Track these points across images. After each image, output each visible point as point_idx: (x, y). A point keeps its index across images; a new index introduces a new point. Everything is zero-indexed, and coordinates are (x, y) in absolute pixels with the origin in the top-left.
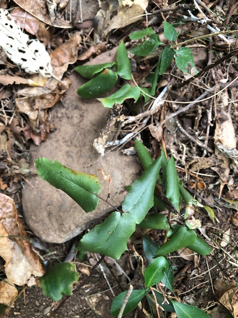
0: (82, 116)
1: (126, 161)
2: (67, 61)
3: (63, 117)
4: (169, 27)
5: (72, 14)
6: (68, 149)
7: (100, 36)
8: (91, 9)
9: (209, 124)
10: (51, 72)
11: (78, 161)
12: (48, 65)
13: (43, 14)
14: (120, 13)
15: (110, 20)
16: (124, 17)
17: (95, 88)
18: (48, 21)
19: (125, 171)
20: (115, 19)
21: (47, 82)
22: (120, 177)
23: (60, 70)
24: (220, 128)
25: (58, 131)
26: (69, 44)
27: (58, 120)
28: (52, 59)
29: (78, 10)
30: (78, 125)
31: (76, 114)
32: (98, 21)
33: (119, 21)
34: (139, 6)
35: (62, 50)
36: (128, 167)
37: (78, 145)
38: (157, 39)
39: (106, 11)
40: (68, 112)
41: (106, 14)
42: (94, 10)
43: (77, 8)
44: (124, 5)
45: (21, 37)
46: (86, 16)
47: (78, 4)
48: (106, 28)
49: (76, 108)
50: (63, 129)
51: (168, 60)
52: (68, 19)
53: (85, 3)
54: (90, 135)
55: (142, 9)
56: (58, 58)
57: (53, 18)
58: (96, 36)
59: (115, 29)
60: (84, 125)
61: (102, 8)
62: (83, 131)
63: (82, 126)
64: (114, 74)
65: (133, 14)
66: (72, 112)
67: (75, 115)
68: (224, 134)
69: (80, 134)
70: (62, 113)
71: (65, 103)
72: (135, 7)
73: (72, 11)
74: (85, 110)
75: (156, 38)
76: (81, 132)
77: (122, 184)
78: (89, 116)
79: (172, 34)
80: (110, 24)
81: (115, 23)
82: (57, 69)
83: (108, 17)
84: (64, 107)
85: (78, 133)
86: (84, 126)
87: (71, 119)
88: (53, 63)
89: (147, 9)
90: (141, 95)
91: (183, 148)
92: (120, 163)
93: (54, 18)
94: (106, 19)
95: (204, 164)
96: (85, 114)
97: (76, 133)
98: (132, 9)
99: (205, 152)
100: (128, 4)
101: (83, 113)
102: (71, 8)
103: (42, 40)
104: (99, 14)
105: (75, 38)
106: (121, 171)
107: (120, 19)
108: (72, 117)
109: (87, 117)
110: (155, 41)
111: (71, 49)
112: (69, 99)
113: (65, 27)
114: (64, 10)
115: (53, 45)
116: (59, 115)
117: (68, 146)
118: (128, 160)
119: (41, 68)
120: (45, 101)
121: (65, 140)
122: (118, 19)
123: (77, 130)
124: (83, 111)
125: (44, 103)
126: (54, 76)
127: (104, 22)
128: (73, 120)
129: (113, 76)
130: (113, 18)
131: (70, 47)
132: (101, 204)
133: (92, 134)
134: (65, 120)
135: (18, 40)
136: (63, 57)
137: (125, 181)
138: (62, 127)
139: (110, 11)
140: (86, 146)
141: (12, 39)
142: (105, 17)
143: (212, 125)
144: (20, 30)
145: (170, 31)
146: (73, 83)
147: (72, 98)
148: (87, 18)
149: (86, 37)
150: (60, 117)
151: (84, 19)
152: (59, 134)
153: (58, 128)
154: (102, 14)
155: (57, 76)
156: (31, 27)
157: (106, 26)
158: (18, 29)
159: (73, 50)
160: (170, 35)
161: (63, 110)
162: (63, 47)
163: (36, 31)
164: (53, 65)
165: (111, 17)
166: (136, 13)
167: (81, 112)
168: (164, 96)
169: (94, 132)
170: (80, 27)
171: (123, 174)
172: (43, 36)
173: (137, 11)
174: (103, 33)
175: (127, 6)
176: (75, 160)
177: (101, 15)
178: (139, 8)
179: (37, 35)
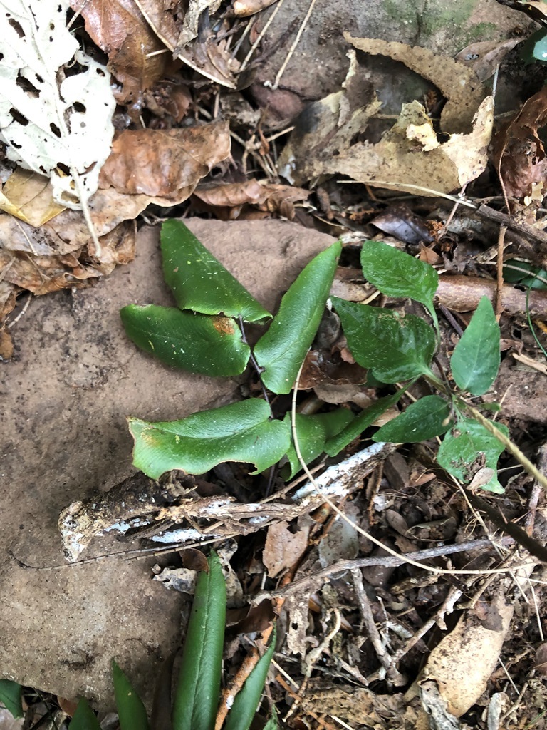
0: (103, 375)
1: (141, 591)
2: (151, 193)
3: (53, 337)
4: (486, 328)
5: (260, 47)
6: (15, 439)
7: (299, 165)
8: (320, 67)
9: (437, 619)
10: (84, 196)
11: (19, 496)
12: (89, 169)
13: (163, 5)
14: (387, 146)
15: (347, 144)
16: (394, 163)
17: (170, 343)
18: (169, 35)
19: (125, 618)
20: (363, 149)
21: (60, 219)
22: (101, 626)
23: (119, 203)
24: (463, 635)
25: (20, 366)
26: (187, 144)
27: (38, 336)
28: (112, 157)
29: (283, 45)
30: (78, 392)
31: (91, 357)
32: (318, 120)
33: (373, 164)
34: (452, 164)
35: (156, 149)
36: (139, 613)
37: (44, 448)
38: (424, 347)
39: (354, 107)
40: (73, 335)
41: (348, 117)
42: (327, 75)
43: (284, 40)
44: (410, 137)
45: (51, 40)
46: (296, 79)
47: (293, 28)
48: (325, 158)
49: (102, 340)
50: (35, 371)
51: (421, 427)
52: (240, 57)
53: (314, 41)
54: (91, 446)
55: (454, 178)
56: (130, 167)
57: (188, 34)
58: (289, 155)
59: (347, 177)
60: (91, 405)
61: (349, 89)
62: (82, 418)
63: (85, 405)
64: (244, 350)
65: (422, 173)
66: (85, 346)
67: (87, 359)
68: (463, 655)
69: (70, 421)
70: (58, 328)
71: (82, 304)
72: (439, 159)
73: (266, 37)
74: (120, 365)
75: (423, 342)
76: (74, 416)
77: (95, 645)
78: (120, 389)
79: (479, 365)
80: (342, 153)
81: (358, 162)
82: (111, 196)
83: (348, 132)
84: (71, 313)
85: (66, 414)
86: (91, 410)
87: (72, 362)
88: (108, 172)
89: (469, 185)
90: (285, 457)
91: (332, 623)
92: (122, 588)
93: (193, 36)
94: (338, 134)
95: (358, 712)
96: (114, 377)
97: (61, 407)
98: (428, 159)
99: (382, 674)
100: (421, 140)
101: (111, 369)
102: (269, 28)
103: (120, 78)
104: (329, 101)
105: (212, 137)
106: (114, 611)
107: (378, 159)
108: (76, 356)
109: (113, 390)
110: (418, 347)
111: (181, 167)
112: (99, 301)
113: (215, 78)
114: (242, 24)
115: (153, 106)
116: (49, 327)
117: (20, 430)
118: (149, 592)
119: (64, 169)
120: (26, 267)
121: (22, 409)
122: (371, 155)
123: (67, 405)
124: (115, 365)
125: (21, 270)
126: (87, 213)
127: (329, 135)
128: (73, 367)
129: (236, 355)
130: (359, 145)
131: (185, 157)
132: (8, 662)
133: (96, 448)
134: (54, 350)
135: (35, 45)
136: (147, 170)
137: (109, 645)
138: (37, 366)
139: (363, 115)
140: (62, 471)
141: (17, 35)
142: (340, 124)
143: (443, 627)
144: (63, 15)
145: (482, 347)
146: (138, 262)
147: (108, 304)
148: (297, 85)
149: (259, 139)
150: (45, 334)
151: (286, 84)
152: (18, 379)
153: (25, 359)
154: (339, 111)
155: (100, 218)
156: (106, 24)
157: (328, 150)
158: (60, 10)
159: (185, 174)
160: (475, 362)
161: (65, 322)
162: (166, 142)
163: (116, 43)
164: (104, 177)
165: (356, 139)
166: (431, 175)
167: (106, 363)
168: (364, 465)
169: (105, 445)
170: (261, 97)
171: (115, 622)
172: (130, 70)
173: (436, 172)
174: (311, 164)
175: (416, 142)
176: (13, 488)
177: (333, 110)
178: (449, 169)
179: (111, 56)
